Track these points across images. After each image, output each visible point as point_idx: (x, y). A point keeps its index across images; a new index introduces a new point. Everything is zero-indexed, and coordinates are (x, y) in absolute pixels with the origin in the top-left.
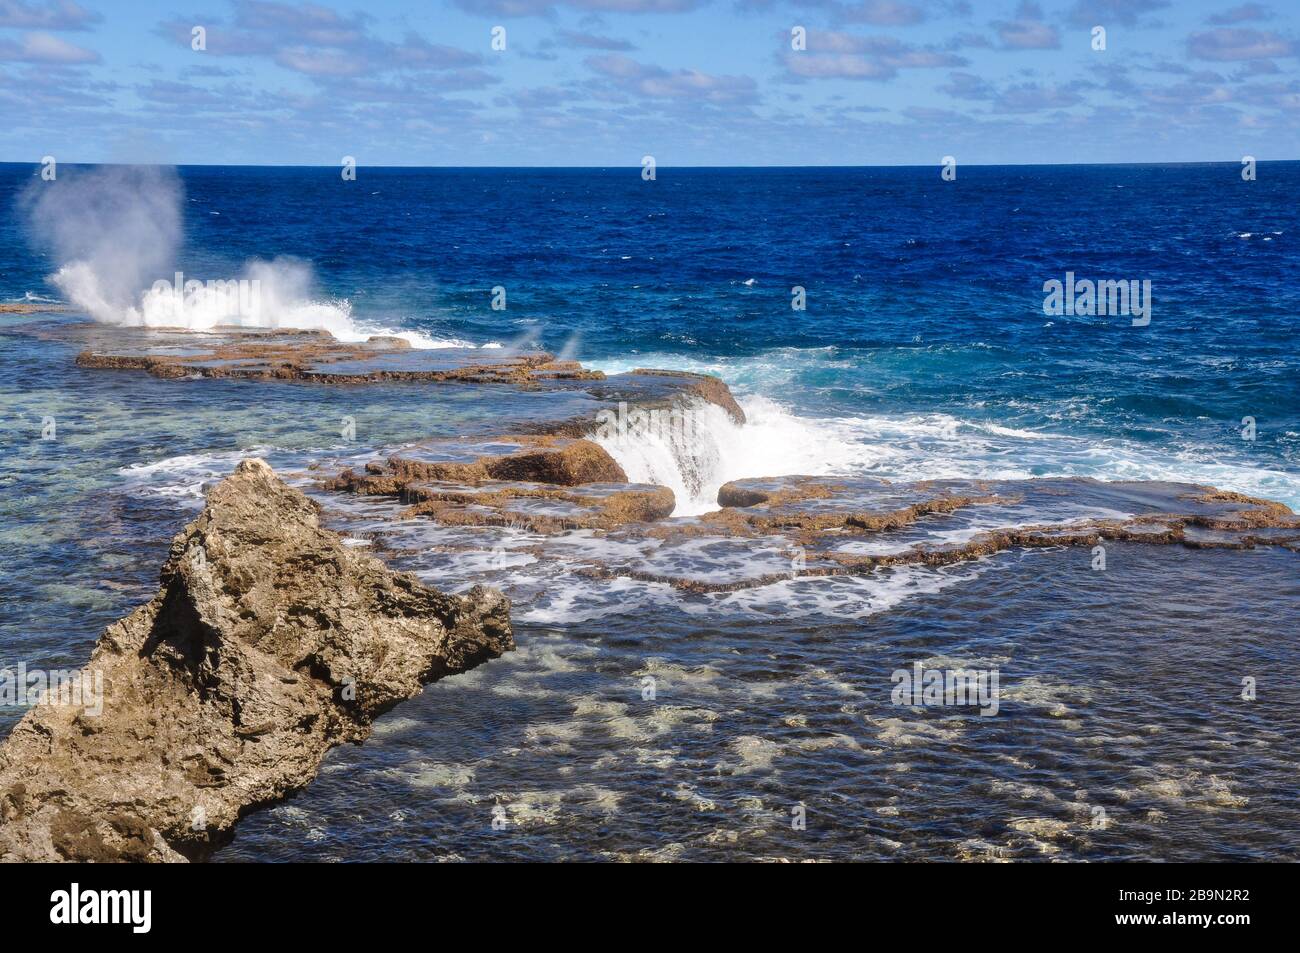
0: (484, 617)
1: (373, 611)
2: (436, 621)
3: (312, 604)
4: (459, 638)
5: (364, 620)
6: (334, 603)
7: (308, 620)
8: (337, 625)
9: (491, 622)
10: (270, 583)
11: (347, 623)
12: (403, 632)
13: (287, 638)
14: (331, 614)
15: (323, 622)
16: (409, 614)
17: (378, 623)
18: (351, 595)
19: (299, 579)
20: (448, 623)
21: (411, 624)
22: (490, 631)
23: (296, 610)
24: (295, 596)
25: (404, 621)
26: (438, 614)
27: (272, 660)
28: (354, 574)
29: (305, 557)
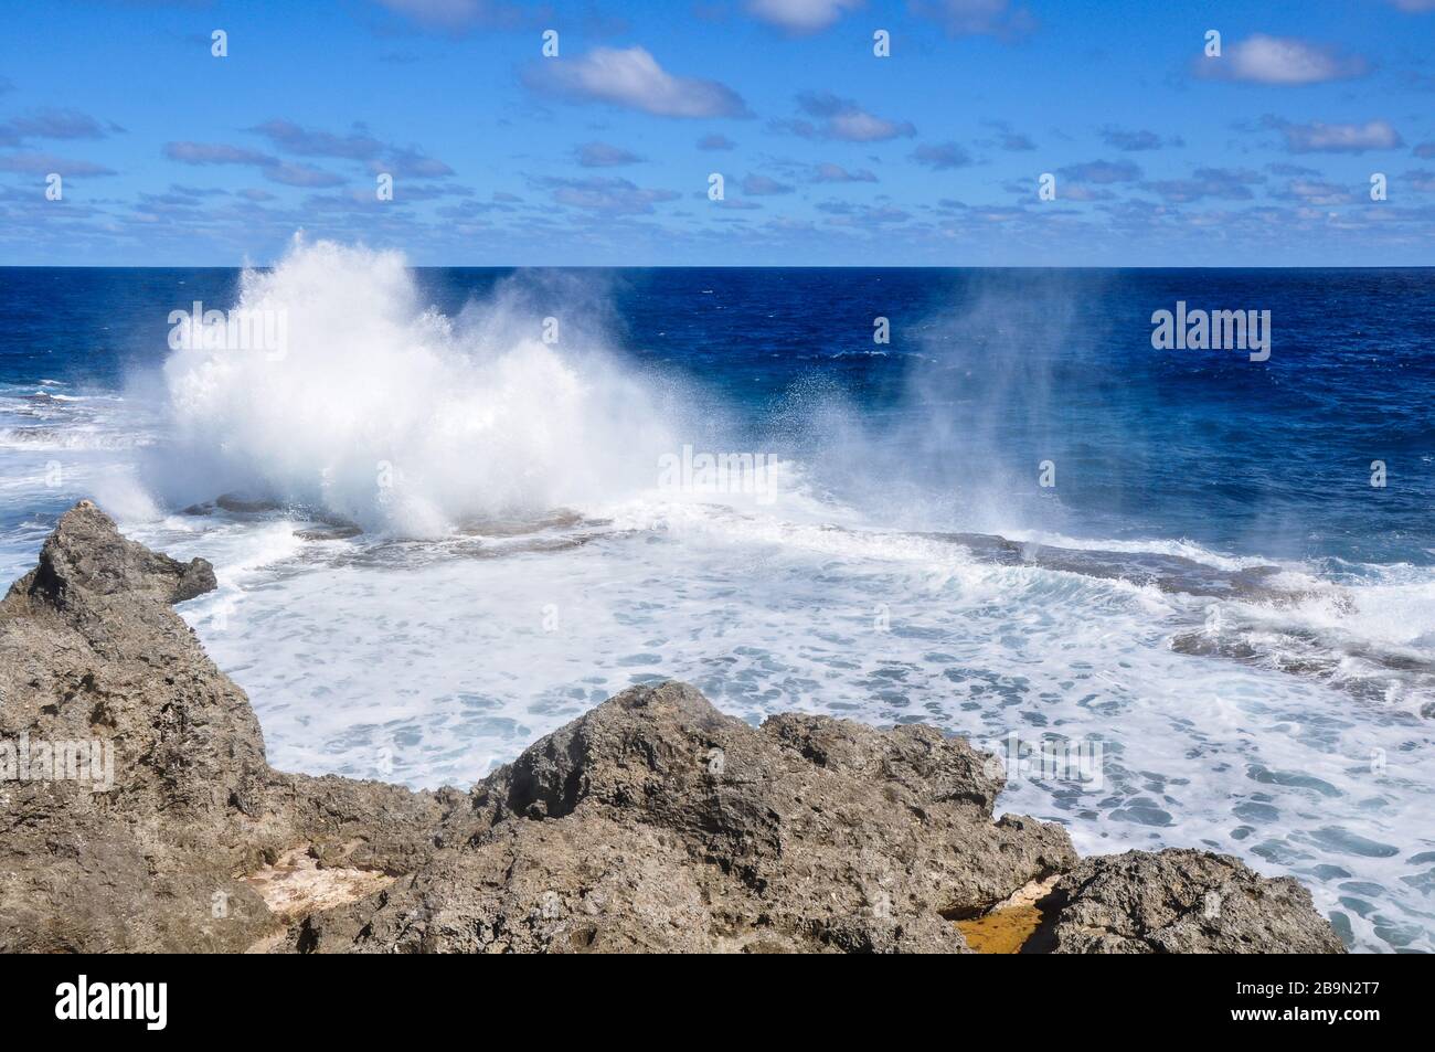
0: (198, 572)
1: (143, 570)
2: (176, 575)
3: (111, 567)
4: (186, 582)
5: (138, 574)
6: (122, 566)
7: (110, 575)
8: (124, 576)
9: (202, 575)
10: (90, 558)
11: (128, 575)
12: (159, 580)
13: (100, 583)
14: (120, 571)
15: (117, 575)
16: (162, 572)
17: (146, 576)
18: (131, 562)
19: (105, 556)
20: (181, 575)
21: (165, 577)
22: (202, 579)
23: (104, 570)
24: (103, 564)
25: (160, 576)
26: (177, 572)
27: (92, 592)
28: (134, 553)
29: (108, 546)
